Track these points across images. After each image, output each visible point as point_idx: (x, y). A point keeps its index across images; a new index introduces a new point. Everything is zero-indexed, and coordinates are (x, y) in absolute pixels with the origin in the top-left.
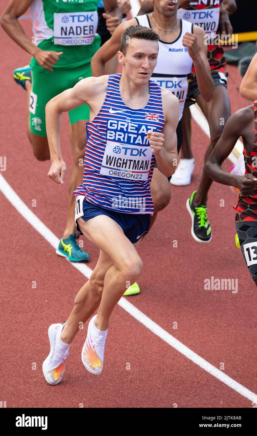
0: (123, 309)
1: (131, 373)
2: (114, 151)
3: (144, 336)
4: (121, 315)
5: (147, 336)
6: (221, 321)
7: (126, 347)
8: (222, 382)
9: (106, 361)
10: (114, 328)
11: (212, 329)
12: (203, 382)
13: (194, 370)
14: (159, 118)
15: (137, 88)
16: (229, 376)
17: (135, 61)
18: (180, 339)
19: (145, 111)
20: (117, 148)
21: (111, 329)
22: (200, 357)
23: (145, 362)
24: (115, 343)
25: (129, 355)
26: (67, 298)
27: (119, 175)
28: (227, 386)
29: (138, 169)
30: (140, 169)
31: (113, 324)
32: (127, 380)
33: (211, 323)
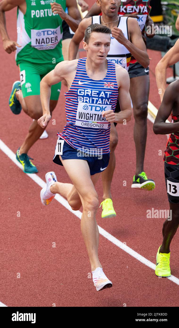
0: (61, 204)
1: (66, 247)
2: (83, 108)
3: (75, 222)
4: (60, 208)
5: (77, 222)
6: (127, 212)
7: (63, 230)
8: (127, 253)
9: (50, 239)
10: (55, 217)
11: (121, 217)
12: (115, 253)
13: (109, 245)
14: (114, 86)
15: (97, 67)
16: (133, 249)
17: (95, 48)
18: (99, 224)
19: (103, 81)
20: (86, 106)
21: (53, 218)
22: (112, 236)
23: (76, 240)
24: (56, 227)
25: (65, 235)
26: (23, 196)
27: (88, 125)
28: (131, 256)
29: (101, 121)
30: (102, 121)
31: (54, 214)
32: (64, 252)
33: (120, 214)
